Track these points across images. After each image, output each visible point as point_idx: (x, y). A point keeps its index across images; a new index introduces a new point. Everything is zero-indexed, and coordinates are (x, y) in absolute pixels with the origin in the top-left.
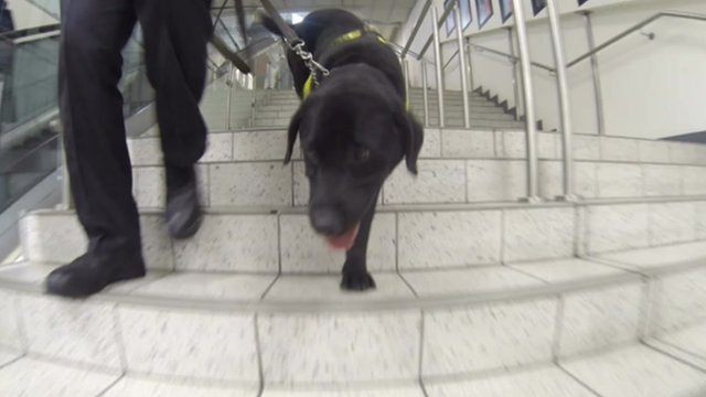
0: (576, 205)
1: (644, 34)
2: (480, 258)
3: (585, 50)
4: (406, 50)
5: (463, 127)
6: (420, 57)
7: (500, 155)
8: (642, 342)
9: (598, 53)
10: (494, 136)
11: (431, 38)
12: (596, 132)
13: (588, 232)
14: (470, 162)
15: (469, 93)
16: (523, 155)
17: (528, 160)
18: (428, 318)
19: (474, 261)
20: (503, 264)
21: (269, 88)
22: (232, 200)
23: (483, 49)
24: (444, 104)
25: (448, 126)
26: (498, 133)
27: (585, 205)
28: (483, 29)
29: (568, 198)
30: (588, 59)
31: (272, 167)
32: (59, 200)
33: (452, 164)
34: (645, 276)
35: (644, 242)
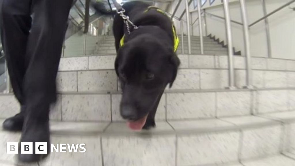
0: (251, 90)
1: (290, 8)
2: (206, 115)
3: (262, 16)
4: (173, 16)
5: (200, 54)
6: (180, 19)
7: (217, 67)
8: (281, 153)
9: (269, 18)
10: (214, 58)
11: (185, 11)
12: (267, 57)
13: (258, 103)
14: (202, 70)
15: (204, 38)
16: (227, 67)
17: (229, 69)
18: (179, 139)
19: (203, 116)
20: (216, 117)
21: (104, 35)
22: (89, 89)
23: (212, 15)
24: (191, 43)
25: (192, 54)
26: (216, 57)
27: (256, 90)
28: (212, 5)
29: (249, 87)
30: (263, 20)
31: (107, 73)
32: (5, 88)
33: (193, 71)
34: (282, 122)
35: (285, 108)
